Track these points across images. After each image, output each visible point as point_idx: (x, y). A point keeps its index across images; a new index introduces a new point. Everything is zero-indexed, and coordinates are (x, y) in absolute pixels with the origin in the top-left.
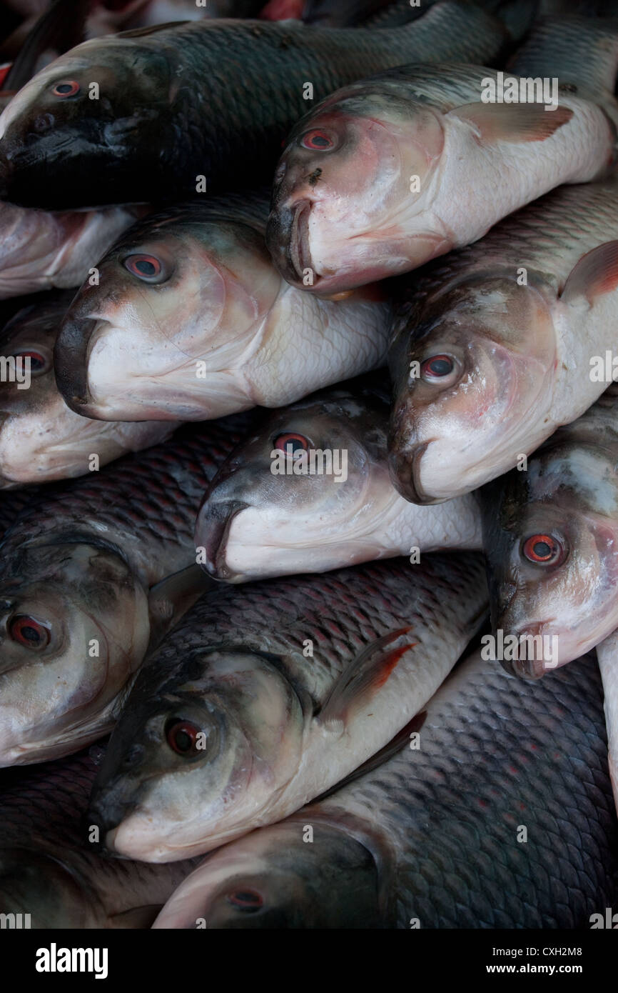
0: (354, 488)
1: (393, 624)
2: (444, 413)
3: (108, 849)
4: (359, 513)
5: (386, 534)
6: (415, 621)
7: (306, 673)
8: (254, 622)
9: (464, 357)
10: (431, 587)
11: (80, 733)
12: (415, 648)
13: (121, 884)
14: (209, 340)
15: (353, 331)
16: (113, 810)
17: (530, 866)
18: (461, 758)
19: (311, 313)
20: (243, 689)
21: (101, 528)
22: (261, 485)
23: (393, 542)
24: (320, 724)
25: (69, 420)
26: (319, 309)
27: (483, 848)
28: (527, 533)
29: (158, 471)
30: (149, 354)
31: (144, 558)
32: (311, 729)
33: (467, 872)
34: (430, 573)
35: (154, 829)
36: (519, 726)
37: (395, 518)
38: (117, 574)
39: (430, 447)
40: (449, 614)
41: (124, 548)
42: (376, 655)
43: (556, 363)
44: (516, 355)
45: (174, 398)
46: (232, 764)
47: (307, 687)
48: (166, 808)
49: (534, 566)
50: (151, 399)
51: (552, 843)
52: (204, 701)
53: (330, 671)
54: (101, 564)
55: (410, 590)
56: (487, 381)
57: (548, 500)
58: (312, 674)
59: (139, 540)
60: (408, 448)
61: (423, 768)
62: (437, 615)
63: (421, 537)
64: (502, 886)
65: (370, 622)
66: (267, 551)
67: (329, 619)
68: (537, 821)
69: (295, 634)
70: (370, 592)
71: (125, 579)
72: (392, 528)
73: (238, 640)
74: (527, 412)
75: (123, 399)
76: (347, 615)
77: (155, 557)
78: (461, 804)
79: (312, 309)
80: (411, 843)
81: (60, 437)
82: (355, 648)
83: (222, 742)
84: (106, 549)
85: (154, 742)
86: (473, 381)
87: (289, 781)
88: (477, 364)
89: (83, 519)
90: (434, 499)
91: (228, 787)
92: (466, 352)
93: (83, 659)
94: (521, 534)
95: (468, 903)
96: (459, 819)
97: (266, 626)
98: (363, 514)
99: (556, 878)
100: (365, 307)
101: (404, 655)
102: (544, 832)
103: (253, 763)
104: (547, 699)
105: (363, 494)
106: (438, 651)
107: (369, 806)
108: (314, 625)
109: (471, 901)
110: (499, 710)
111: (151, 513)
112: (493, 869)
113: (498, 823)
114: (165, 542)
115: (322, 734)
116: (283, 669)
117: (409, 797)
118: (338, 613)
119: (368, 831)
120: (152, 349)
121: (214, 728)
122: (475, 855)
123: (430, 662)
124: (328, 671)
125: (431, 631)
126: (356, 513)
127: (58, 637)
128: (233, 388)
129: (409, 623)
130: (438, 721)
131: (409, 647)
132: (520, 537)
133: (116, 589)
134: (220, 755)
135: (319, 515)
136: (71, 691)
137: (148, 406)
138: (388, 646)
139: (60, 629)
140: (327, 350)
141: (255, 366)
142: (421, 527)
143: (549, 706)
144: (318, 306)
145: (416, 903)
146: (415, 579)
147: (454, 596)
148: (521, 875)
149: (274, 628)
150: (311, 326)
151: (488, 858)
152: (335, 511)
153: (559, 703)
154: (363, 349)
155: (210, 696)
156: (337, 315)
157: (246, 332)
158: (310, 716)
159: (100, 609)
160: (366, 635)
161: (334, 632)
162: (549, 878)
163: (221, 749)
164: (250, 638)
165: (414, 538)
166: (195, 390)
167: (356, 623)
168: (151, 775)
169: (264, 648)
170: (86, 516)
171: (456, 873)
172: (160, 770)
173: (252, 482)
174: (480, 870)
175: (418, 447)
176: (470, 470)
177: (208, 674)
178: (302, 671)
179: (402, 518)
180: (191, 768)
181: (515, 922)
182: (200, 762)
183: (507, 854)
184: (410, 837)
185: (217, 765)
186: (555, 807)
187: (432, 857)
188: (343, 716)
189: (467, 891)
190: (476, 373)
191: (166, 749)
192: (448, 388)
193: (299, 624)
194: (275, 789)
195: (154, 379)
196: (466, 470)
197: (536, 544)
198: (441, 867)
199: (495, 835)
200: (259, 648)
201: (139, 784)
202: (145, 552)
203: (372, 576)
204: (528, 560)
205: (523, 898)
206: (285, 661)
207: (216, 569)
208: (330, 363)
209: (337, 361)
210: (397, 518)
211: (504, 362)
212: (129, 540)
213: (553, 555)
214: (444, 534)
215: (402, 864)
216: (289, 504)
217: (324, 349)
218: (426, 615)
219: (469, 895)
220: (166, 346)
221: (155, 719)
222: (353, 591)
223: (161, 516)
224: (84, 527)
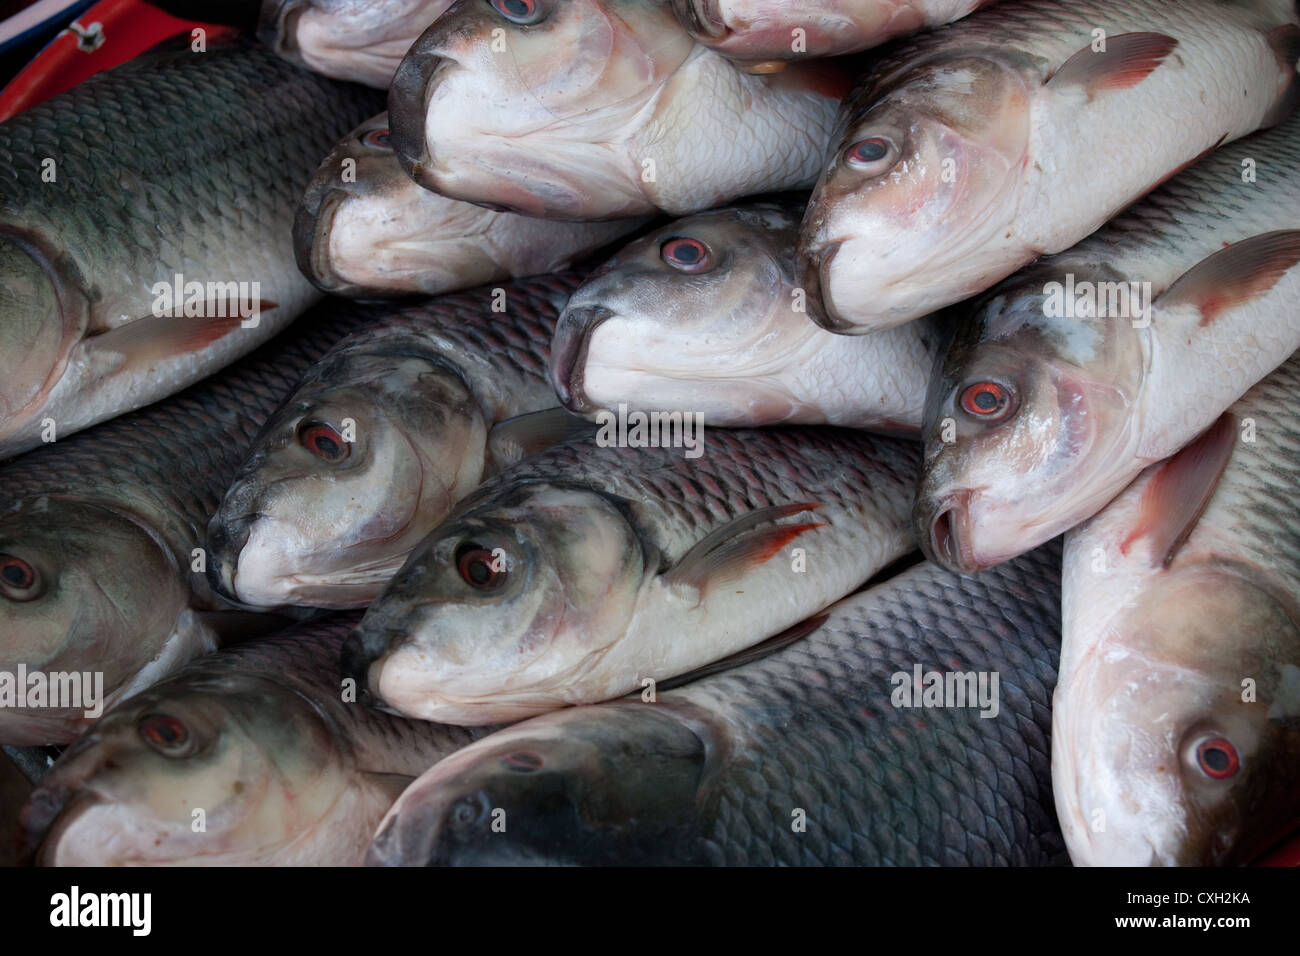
0: (756, 309)
1: (795, 496)
2: (864, 205)
3: (370, 691)
4: (759, 342)
5: (797, 378)
6: (829, 498)
7: (660, 525)
8: (605, 461)
9: (902, 141)
10: (864, 470)
11: (375, 575)
12: (821, 530)
13: (388, 747)
14: (583, 100)
15: (786, 121)
16: (375, 637)
17: (915, 794)
18: (855, 662)
19: (727, 89)
20: (568, 526)
21: (444, 345)
22: (634, 290)
23: (808, 392)
24: (664, 585)
25: (422, 211)
26: (740, 87)
27: (854, 761)
28: (970, 380)
29: (537, 298)
30: (503, 107)
31: (494, 388)
32: (650, 587)
33: (826, 783)
34: (870, 455)
35: (426, 670)
36: (943, 637)
37: (810, 358)
38: (453, 397)
39: (844, 247)
40: (881, 501)
41: (469, 372)
42: (763, 526)
43: (1025, 161)
44: (971, 143)
45: (534, 170)
46: (536, 607)
47: (657, 542)
48: (444, 646)
49: (971, 418)
50: (504, 167)
51: (953, 774)
52: (514, 531)
53: (694, 530)
54: (433, 382)
55: (834, 466)
56: (928, 171)
57: (1005, 342)
58: (667, 529)
59: (491, 366)
60: (815, 247)
61: (802, 669)
62: (862, 499)
63: (847, 390)
64: (870, 807)
65: (764, 487)
66: (634, 377)
67: (706, 473)
68: (937, 744)
69: (657, 482)
70: (772, 455)
71: (461, 405)
72: (806, 371)
73: (580, 476)
74: (977, 217)
75: (468, 163)
76: (732, 473)
77: (509, 390)
78: (839, 709)
79: (729, 84)
80: (759, 741)
81: (409, 231)
82: (735, 511)
83: (529, 580)
84: (446, 368)
85: (439, 564)
86: (909, 170)
87: (610, 646)
88: (918, 149)
89: (424, 332)
90: (852, 325)
91: (528, 635)
92: (907, 134)
93: (387, 483)
94: (962, 381)
95: (819, 818)
96: (831, 725)
97: (620, 467)
98: (764, 345)
99: (952, 816)
100: (809, 98)
101: (803, 533)
102: (945, 758)
103: (565, 611)
104: (990, 613)
105: (768, 319)
106: (854, 539)
107: (719, 699)
108: (685, 477)
109: (823, 816)
110: (922, 619)
111: (514, 340)
112: (862, 787)
113: (883, 737)
114: (527, 375)
115: (667, 599)
116: (629, 515)
117: (773, 695)
118: (721, 470)
119: (707, 722)
120: (507, 100)
121: (521, 562)
122: (841, 766)
123: (838, 550)
124: (690, 530)
125: (849, 515)
126: (753, 343)
127: (361, 452)
128: (614, 169)
129: (820, 500)
130: (842, 625)
131: (813, 526)
132: (960, 384)
133: (447, 413)
134: (523, 595)
135: (704, 336)
136: (366, 517)
137: (500, 177)
138: (783, 519)
139: (364, 443)
140: (746, 138)
141: (644, 144)
142: (848, 377)
143: (990, 620)
144: (739, 83)
145: (746, 805)
146: (844, 457)
147: (896, 486)
148: (900, 800)
149: (630, 470)
150: (726, 104)
151: (858, 772)
152: (727, 334)
153: (1005, 620)
154: (799, 148)
155: (524, 526)
156: (765, 99)
157: (635, 97)
158: (652, 572)
159: (420, 429)
160: (754, 500)
161: (710, 488)
162: (940, 813)
163: (526, 588)
164: (595, 475)
165: (836, 390)
166: (561, 164)
167: (744, 484)
168: (428, 600)
169: (610, 489)
170: (430, 330)
171: (809, 782)
172: (442, 598)
173: (621, 286)
174: (844, 785)
175: (827, 246)
176: (895, 286)
177: (529, 503)
178: (654, 522)
179: (820, 360)
180: (482, 604)
181: (881, 854)
182: (494, 599)
183: (885, 773)
184: (760, 735)
185: (518, 605)
186: (968, 734)
187: (781, 758)
188: (701, 585)
189: (820, 804)
190: (915, 161)
191: (452, 573)
192: (876, 177)
193: (666, 472)
194: (591, 650)
195: (508, 141)
196: (891, 284)
197: (978, 394)
198: (789, 771)
199: (874, 749)
200: (604, 487)
201: (411, 609)
202: (496, 381)
203: (783, 441)
204: (964, 411)
205: (898, 829)
206: (634, 507)
207: (571, 396)
208: (748, 156)
209: (759, 156)
210: (813, 359)
211: (954, 150)
212: (478, 363)
213: (999, 408)
214: (880, 394)
215: (740, 760)
216: (666, 318)
217: (740, 137)
218: (847, 495)
219: (823, 809)
220: (525, 99)
221: (447, 540)
222: (750, 450)
223: (528, 345)
224: (423, 341)
